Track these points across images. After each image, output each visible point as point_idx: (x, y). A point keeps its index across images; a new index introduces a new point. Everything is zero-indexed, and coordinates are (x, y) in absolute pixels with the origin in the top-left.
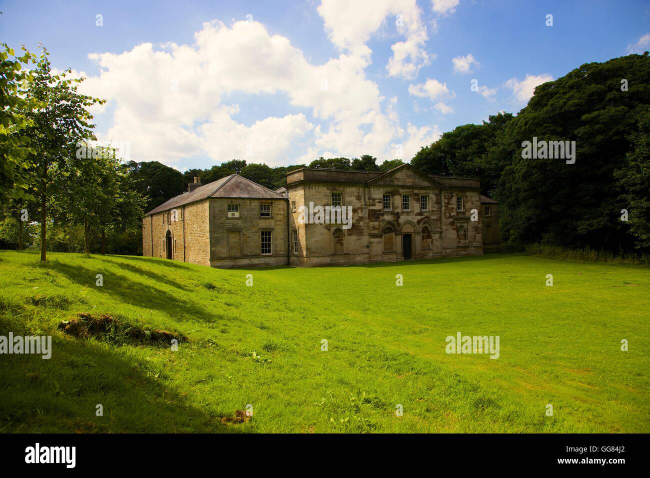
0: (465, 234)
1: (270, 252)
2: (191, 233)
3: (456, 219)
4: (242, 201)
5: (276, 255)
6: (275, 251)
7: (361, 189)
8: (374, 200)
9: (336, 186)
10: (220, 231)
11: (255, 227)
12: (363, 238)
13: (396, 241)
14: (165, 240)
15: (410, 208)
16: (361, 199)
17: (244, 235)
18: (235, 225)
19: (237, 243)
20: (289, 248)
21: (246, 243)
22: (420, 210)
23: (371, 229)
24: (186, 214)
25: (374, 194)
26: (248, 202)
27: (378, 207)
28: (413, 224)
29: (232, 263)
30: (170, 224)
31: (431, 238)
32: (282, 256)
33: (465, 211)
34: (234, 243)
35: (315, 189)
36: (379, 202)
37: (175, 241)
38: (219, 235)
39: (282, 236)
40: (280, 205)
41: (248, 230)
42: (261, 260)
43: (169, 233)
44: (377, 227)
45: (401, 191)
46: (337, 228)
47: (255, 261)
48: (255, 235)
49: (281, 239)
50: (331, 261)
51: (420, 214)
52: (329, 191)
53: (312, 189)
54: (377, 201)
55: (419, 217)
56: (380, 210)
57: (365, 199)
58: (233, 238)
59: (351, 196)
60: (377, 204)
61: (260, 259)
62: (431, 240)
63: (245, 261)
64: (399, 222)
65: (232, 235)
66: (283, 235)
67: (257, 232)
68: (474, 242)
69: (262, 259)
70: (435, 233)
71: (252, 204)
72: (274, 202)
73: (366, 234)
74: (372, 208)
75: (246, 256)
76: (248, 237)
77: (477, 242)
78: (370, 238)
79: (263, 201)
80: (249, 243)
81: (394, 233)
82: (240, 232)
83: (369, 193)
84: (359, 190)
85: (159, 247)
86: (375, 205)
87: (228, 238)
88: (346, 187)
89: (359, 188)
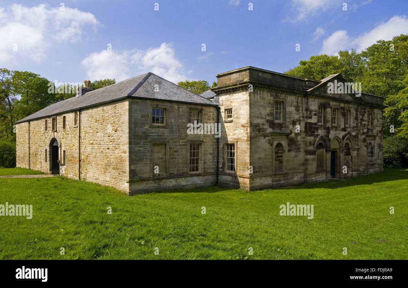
0: (372, 151)
1: (197, 170)
2: (92, 144)
3: (367, 136)
4: (169, 104)
5: (205, 174)
6: (204, 168)
7: (300, 98)
8: (311, 111)
9: (279, 92)
10: (142, 143)
11: (183, 139)
12: (300, 154)
13: (326, 159)
14: (48, 150)
15: (336, 122)
16: (299, 110)
17: (170, 148)
18: (161, 136)
19: (162, 158)
20: (218, 165)
21: (173, 158)
22: (345, 126)
23: (308, 144)
24: (82, 119)
25: (311, 105)
26: (176, 107)
27: (314, 120)
28: (339, 140)
29: (156, 185)
30: (56, 131)
31: (351, 155)
32: (211, 174)
33: (373, 128)
34: (159, 158)
35: (260, 94)
36: (315, 115)
37: (64, 151)
38: (141, 149)
39: (210, 150)
40: (210, 112)
41: (176, 142)
42: (189, 181)
43: (54, 140)
44: (313, 143)
45: (332, 103)
46: (279, 142)
47: (183, 182)
48: (182, 148)
49: (210, 154)
50: (273, 181)
51: (344, 130)
52: (272, 98)
53: (257, 94)
54: (314, 113)
55: (343, 133)
56: (315, 124)
57: (302, 110)
58: (158, 152)
59: (291, 106)
60: (313, 117)
61: (188, 179)
62: (350, 157)
63: (171, 183)
64: (329, 137)
65: (157, 149)
66: (211, 148)
67: (186, 145)
68: (378, 159)
69: (190, 179)
70: (354, 150)
71: (181, 109)
72: (204, 108)
73: (302, 150)
74: (309, 121)
75: (171, 176)
76: (175, 152)
77: (380, 159)
78: (306, 155)
79: (193, 106)
80: (176, 158)
81: (324, 150)
82: (166, 144)
83: (307, 103)
84: (298, 100)
85: (39, 157)
86: (311, 118)
87: (152, 152)
88: (288, 94)
89: (298, 97)
